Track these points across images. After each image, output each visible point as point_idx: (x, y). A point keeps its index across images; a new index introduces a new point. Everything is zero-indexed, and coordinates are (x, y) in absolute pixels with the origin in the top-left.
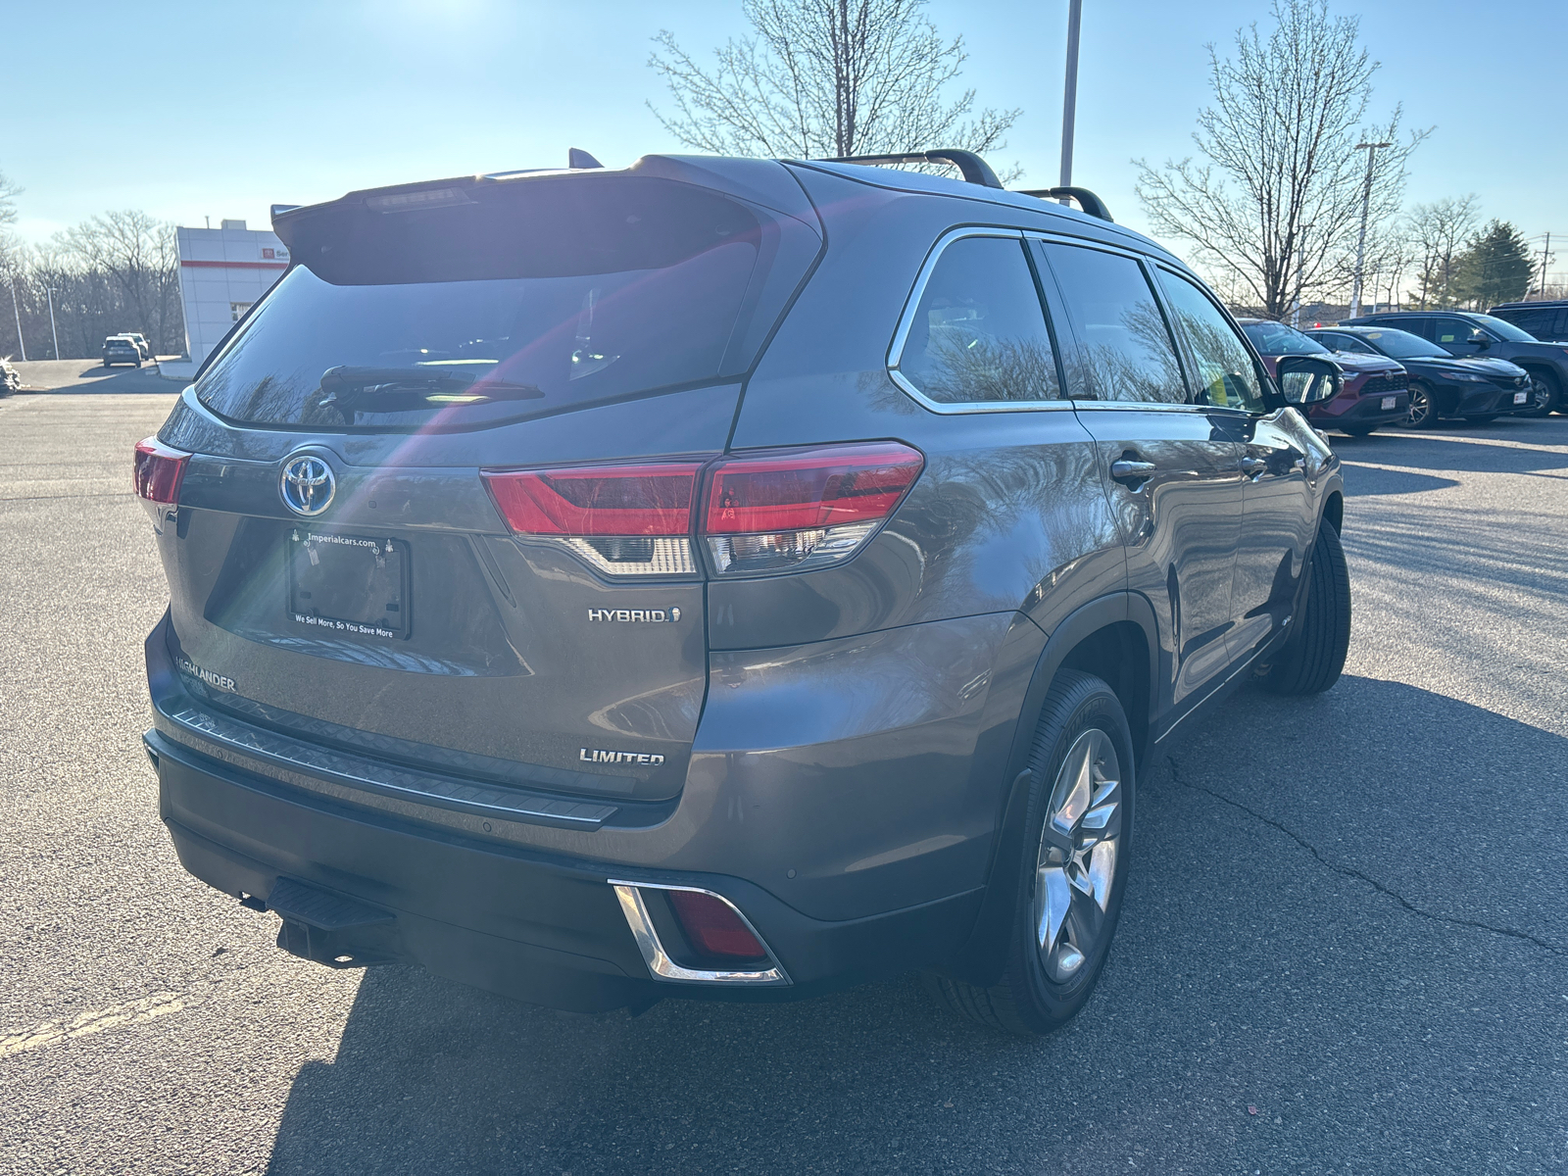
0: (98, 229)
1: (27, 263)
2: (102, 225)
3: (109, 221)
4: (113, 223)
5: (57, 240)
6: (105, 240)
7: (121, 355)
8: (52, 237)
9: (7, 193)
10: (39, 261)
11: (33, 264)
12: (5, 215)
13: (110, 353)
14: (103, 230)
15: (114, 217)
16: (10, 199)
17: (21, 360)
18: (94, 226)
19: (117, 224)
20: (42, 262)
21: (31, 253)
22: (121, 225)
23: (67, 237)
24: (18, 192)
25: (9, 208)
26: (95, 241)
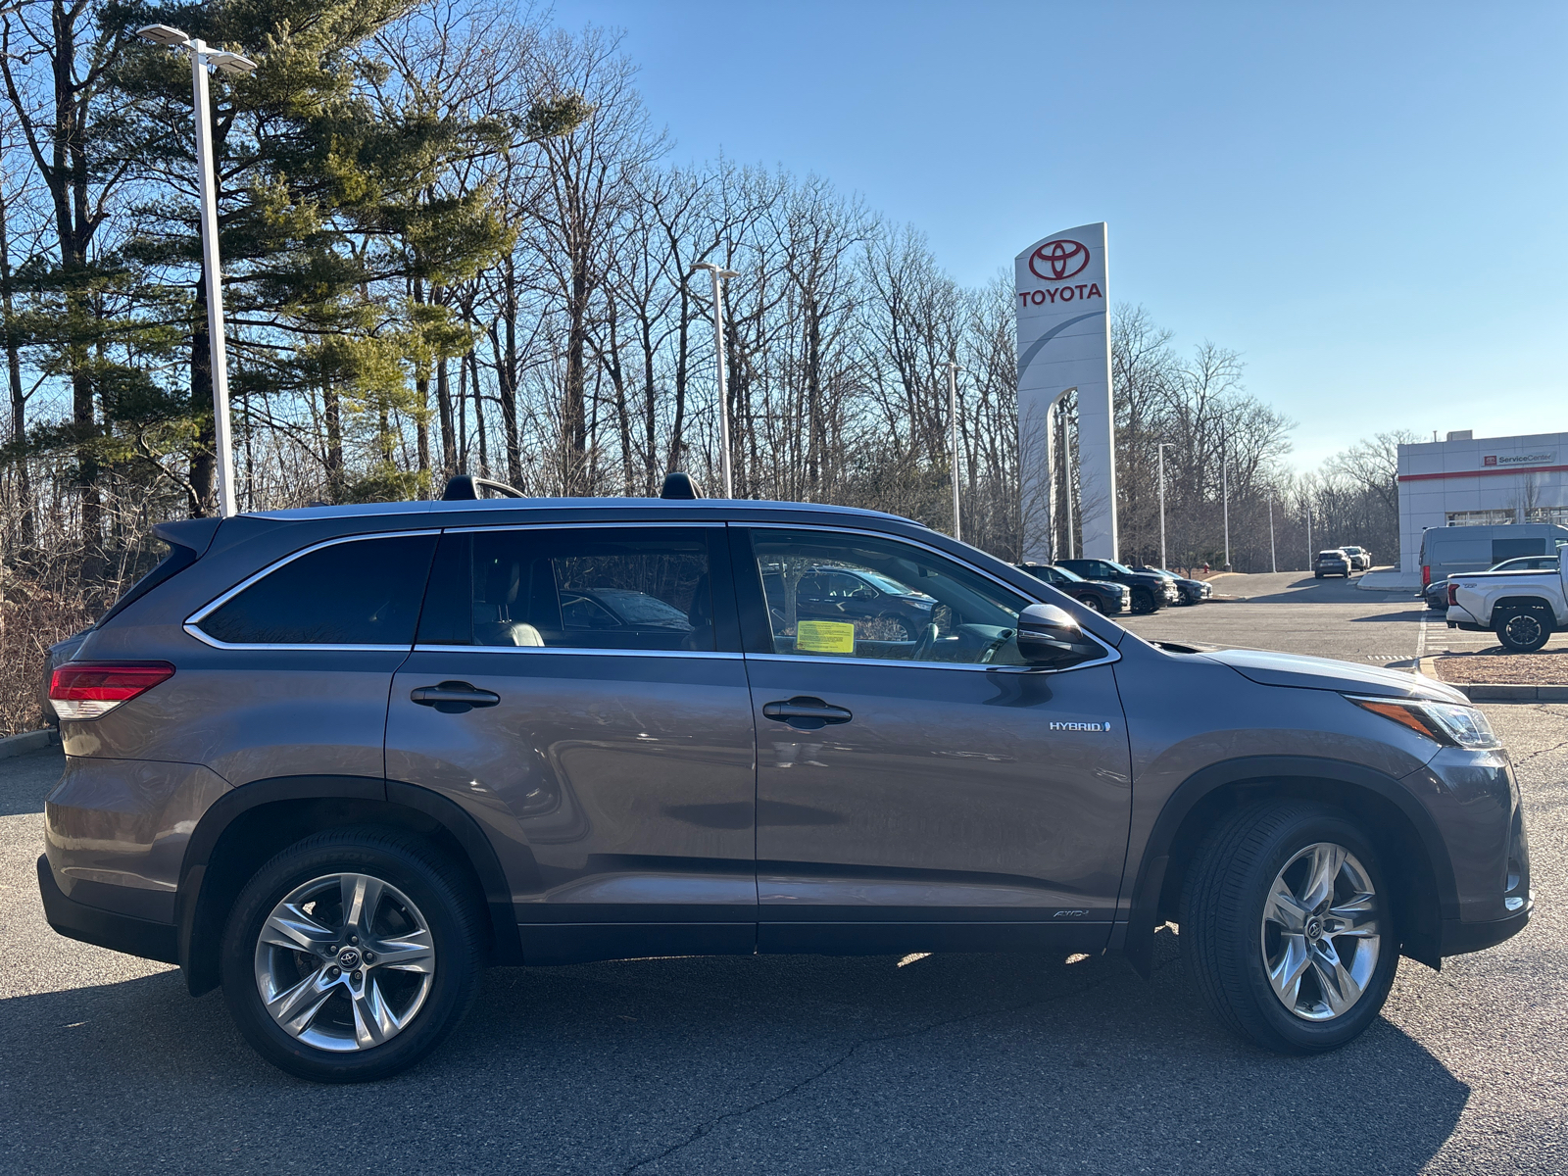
0: (1366, 451)
1: (1311, 485)
2: (1369, 446)
3: (1376, 442)
4: (1380, 443)
5: (1328, 464)
6: (1372, 460)
7: (1330, 567)
8: (1324, 462)
9: (1284, 428)
10: (1322, 484)
11: (1315, 487)
12: (1283, 447)
13: (1321, 565)
14: (1371, 451)
15: (1382, 438)
16: (1286, 433)
17: (1271, 571)
18: (1362, 448)
19: (1383, 444)
20: (1324, 485)
21: (1314, 477)
22: (1387, 445)
23: (1337, 461)
24: (1293, 427)
25: (1285, 440)
26: (1362, 462)
